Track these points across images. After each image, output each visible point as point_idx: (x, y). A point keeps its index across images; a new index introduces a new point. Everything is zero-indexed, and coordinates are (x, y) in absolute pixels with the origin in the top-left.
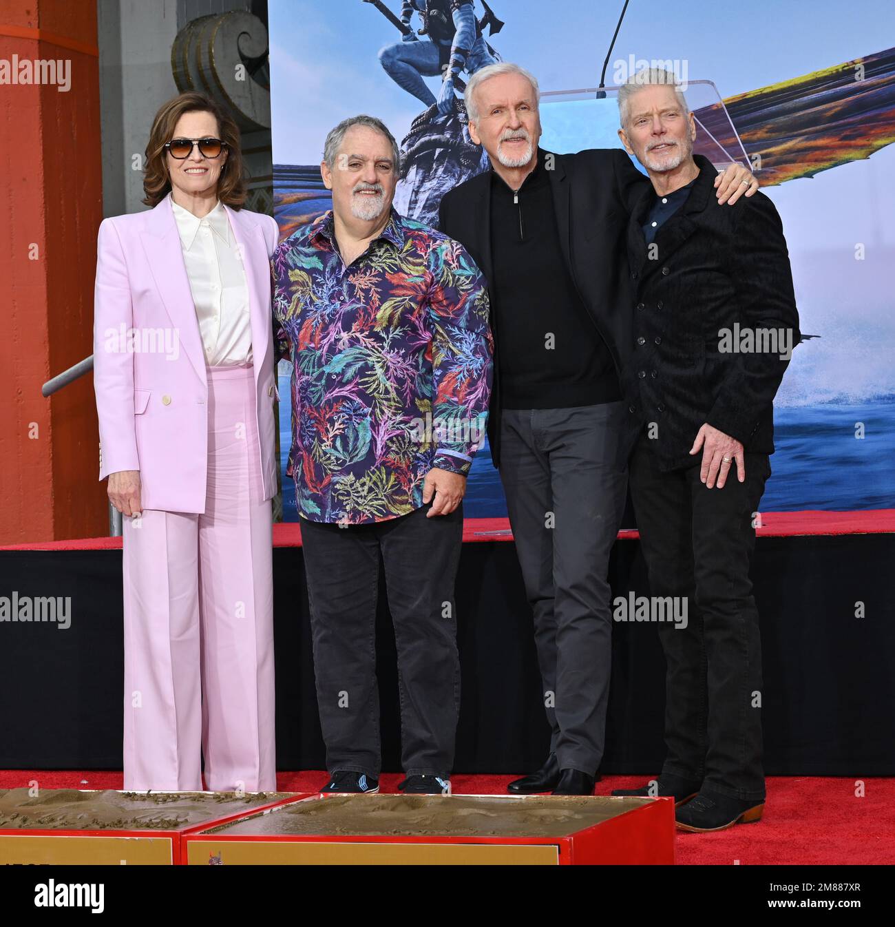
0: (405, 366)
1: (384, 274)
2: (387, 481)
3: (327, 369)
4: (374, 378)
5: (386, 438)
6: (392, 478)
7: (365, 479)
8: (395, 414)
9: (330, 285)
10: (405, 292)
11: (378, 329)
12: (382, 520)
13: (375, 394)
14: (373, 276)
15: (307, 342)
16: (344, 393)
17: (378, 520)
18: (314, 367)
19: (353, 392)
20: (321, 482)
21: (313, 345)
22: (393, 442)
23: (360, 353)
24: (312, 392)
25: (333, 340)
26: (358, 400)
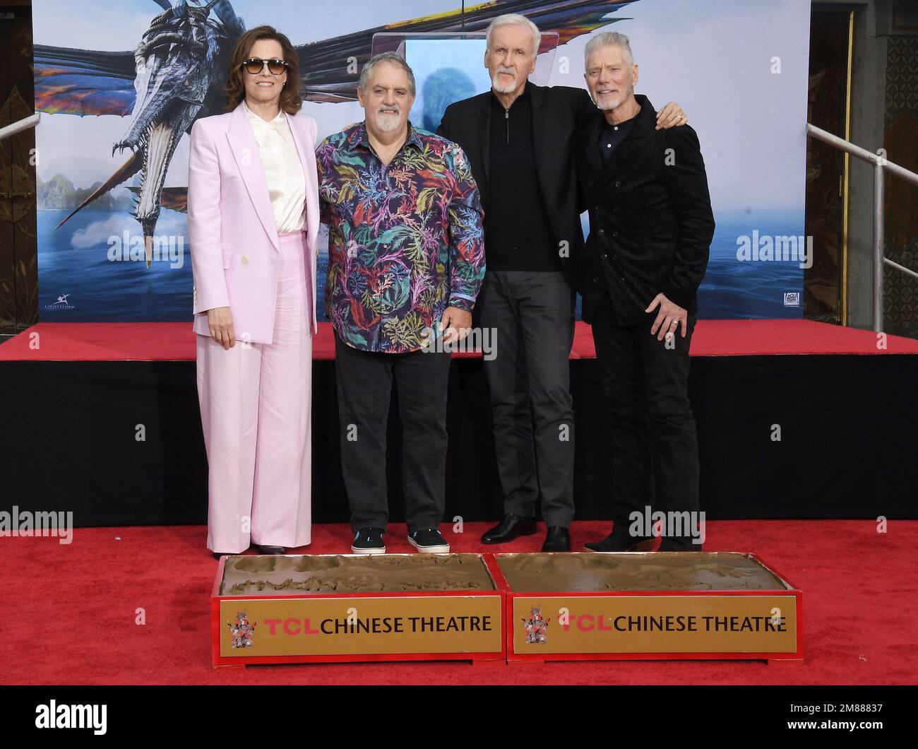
0: (433, 240)
1: (415, 169)
2: (417, 322)
3: (379, 241)
4: (414, 248)
5: (419, 292)
6: (420, 320)
7: (404, 321)
8: (425, 275)
9: (375, 178)
10: (432, 184)
11: (418, 212)
12: (414, 350)
13: (414, 260)
14: (408, 172)
15: (361, 220)
16: (393, 259)
17: (412, 350)
18: (367, 238)
19: (399, 258)
20: (370, 322)
21: (365, 222)
22: (423, 294)
23: (404, 230)
24: (365, 257)
25: (383, 219)
26: (403, 264)
